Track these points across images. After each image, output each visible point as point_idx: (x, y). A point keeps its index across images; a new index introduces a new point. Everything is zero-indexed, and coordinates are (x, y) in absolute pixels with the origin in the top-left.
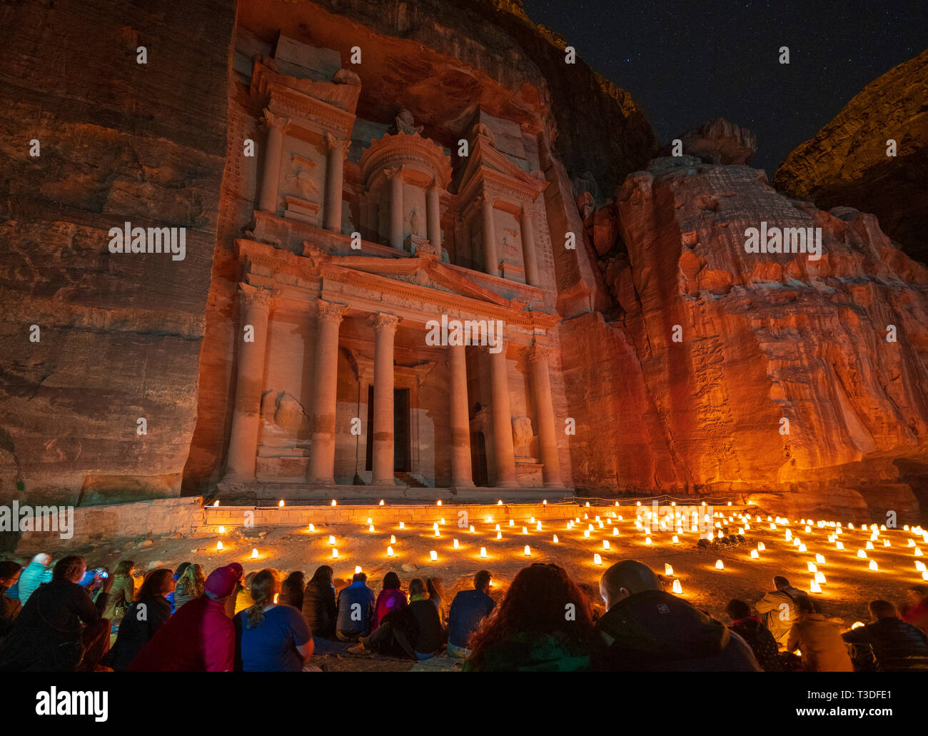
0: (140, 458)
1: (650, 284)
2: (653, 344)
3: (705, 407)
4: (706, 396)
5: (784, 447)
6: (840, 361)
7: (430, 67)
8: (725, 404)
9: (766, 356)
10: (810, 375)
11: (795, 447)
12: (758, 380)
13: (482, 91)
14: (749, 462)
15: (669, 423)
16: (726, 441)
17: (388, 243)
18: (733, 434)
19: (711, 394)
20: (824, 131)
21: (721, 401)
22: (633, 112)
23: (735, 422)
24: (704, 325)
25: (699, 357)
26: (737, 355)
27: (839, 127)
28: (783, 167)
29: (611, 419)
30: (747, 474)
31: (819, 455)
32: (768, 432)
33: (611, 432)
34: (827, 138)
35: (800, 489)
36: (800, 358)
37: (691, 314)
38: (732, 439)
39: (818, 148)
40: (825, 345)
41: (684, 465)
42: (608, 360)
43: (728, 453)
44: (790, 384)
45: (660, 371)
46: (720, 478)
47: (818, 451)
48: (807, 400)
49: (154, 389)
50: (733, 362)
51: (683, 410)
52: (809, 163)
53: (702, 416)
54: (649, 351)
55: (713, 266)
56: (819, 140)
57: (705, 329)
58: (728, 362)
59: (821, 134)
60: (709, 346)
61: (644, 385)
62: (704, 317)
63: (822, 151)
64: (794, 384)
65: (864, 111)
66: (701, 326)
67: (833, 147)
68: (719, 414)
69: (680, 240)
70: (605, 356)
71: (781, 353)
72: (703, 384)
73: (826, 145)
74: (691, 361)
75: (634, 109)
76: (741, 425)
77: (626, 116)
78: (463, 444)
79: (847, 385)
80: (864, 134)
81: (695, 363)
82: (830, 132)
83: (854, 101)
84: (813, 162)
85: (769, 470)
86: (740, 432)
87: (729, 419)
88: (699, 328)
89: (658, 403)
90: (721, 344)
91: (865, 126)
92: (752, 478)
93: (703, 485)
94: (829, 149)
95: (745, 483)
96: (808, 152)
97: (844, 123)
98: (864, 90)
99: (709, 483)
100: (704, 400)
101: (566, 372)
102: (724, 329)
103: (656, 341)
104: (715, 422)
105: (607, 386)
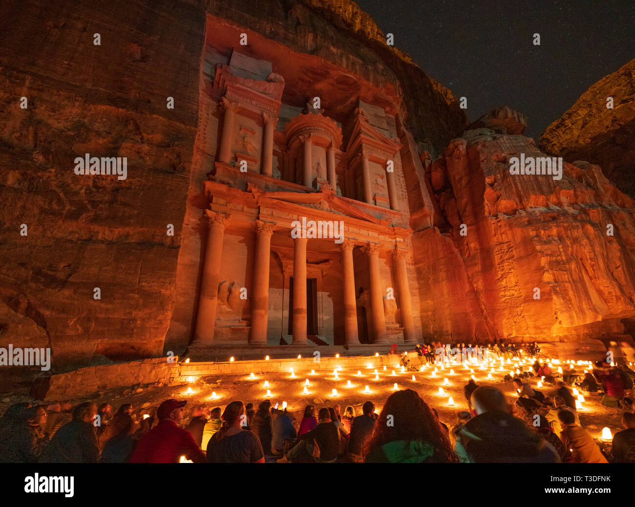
0: (135, 330)
1: (467, 209)
2: (471, 247)
3: (505, 287)
4: (505, 280)
5: (554, 313)
6: (584, 257)
7: (328, 73)
8: (516, 286)
9: (540, 254)
10: (567, 266)
11: (561, 313)
12: (536, 270)
13: (360, 88)
14: (533, 323)
15: (483, 299)
16: (518, 310)
17: (303, 183)
18: (522, 305)
19: (508, 279)
20: (567, 114)
21: (514, 284)
22: (452, 102)
23: (523, 298)
24: (501, 234)
25: (499, 255)
26: (522, 254)
27: (575, 112)
28: (544, 136)
29: (446, 296)
30: (532, 331)
31: (575, 317)
32: (543, 303)
33: (446, 305)
34: (568, 118)
35: (566, 340)
36: (560, 255)
37: (493, 227)
38: (522, 308)
39: (563, 125)
40: (575, 246)
41: (493, 325)
42: (443, 258)
43: (520, 317)
44: (555, 272)
45: (476, 264)
46: (516, 334)
47: (575, 315)
48: (566, 282)
49: (146, 282)
50: (520, 258)
51: (491, 290)
52: (559, 134)
53: (503, 293)
54: (468, 252)
55: (505, 198)
56: (564, 120)
57: (502, 237)
58: (518, 258)
59: (565, 116)
60: (505, 248)
61: (466, 274)
62: (500, 230)
63: (566, 127)
64: (558, 272)
65: (589, 103)
66: (499, 235)
67: (573, 124)
68: (513, 292)
69: (484, 181)
70: (441, 255)
71: (549, 252)
72: (503, 273)
73: (568, 122)
74: (494, 258)
75: (453, 100)
76: (527, 299)
77: (449, 104)
78: (352, 316)
79: (589, 272)
80: (590, 116)
81: (497, 259)
82: (570, 115)
83: (583, 97)
84: (561, 133)
85: (546, 328)
86: (527, 303)
87: (519, 295)
88: (499, 238)
89: (475, 285)
90: (512, 247)
91: (590, 111)
92: (535, 334)
93: (505, 339)
94: (570, 125)
95: (532, 337)
96: (558, 127)
97: (578, 110)
98: (588, 90)
99: (509, 337)
100: (504, 283)
101: (417, 266)
102: (514, 237)
103: (472, 245)
104: (510, 297)
105: (443, 275)
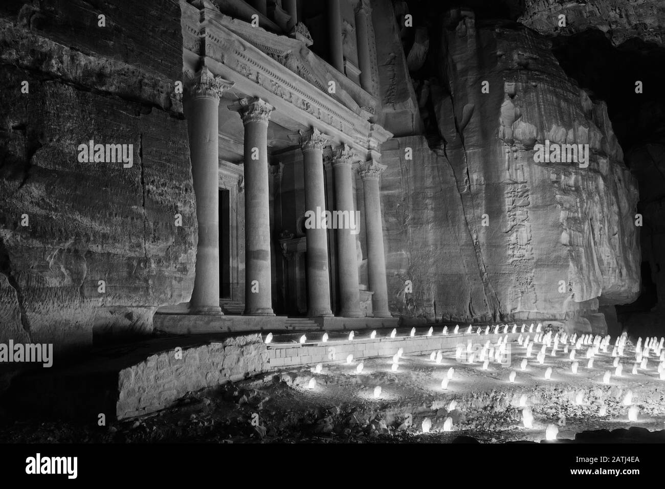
1: (472, 120)
2: (472, 179)
3: (513, 245)
4: (515, 235)
5: (569, 284)
6: (594, 217)
8: (529, 244)
9: (559, 206)
10: (582, 225)
11: (576, 284)
12: (553, 226)
14: (543, 295)
15: (484, 258)
16: (529, 275)
18: (533, 271)
19: (519, 233)
21: (525, 241)
23: (535, 260)
24: (516, 170)
25: (511, 198)
26: (540, 201)
29: (432, 248)
30: (541, 304)
31: (585, 290)
32: (558, 270)
33: (431, 260)
36: (577, 211)
37: (507, 158)
38: (532, 274)
40: (589, 202)
41: (494, 295)
42: (430, 188)
43: (529, 287)
44: (572, 232)
45: (478, 205)
46: (521, 308)
47: (585, 287)
48: (580, 246)
50: (536, 207)
53: (510, 252)
54: (468, 185)
55: (526, 120)
57: (516, 174)
58: (533, 207)
60: (519, 190)
61: (463, 218)
62: (516, 163)
64: (575, 232)
66: (514, 170)
68: (524, 252)
69: (503, 87)
70: (429, 182)
71: (568, 206)
72: (513, 223)
74: (504, 201)
76: (540, 263)
79: (596, 236)
81: (508, 202)
85: (558, 302)
86: (539, 269)
87: (530, 257)
88: (512, 172)
89: (475, 236)
90: (527, 191)
92: (545, 309)
93: (508, 314)
95: (540, 313)
99: (513, 312)
100: (513, 238)
101: (386, 192)
102: (531, 178)
103: (475, 176)
104: (520, 259)
105: (429, 214)
